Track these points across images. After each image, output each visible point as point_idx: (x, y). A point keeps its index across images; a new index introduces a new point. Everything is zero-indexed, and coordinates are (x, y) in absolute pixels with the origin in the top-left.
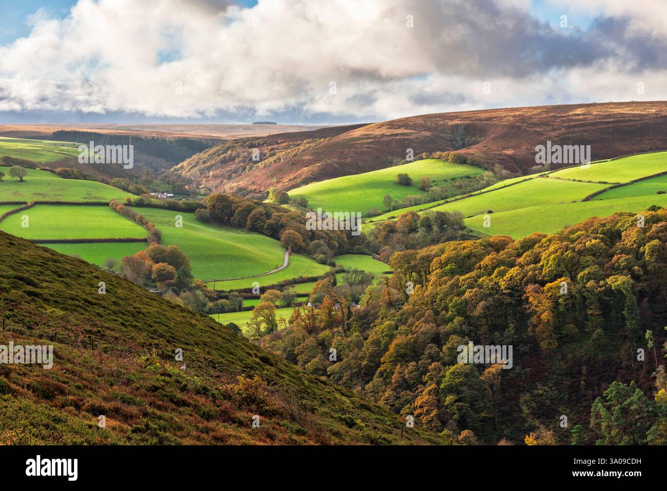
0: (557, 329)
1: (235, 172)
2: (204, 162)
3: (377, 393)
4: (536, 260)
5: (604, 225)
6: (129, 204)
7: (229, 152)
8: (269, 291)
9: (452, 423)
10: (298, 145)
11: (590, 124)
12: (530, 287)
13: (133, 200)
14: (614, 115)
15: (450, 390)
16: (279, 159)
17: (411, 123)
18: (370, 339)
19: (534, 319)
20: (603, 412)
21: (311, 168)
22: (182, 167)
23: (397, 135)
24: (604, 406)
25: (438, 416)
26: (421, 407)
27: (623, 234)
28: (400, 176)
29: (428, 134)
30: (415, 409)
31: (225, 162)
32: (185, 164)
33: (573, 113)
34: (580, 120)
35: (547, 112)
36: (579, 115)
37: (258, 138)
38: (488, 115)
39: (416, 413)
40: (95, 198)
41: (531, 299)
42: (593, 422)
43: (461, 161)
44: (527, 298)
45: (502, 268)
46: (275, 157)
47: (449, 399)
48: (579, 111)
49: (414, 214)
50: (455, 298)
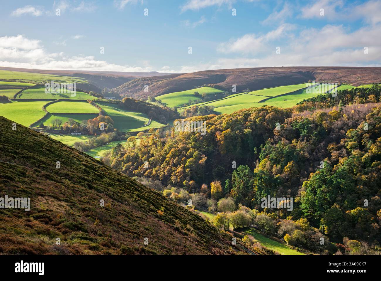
0: (227, 147)
1: (139, 90)
2: (127, 86)
3: (164, 168)
4: (221, 123)
5: (245, 111)
6: (94, 101)
7: (137, 83)
8: (140, 133)
9: (188, 178)
10: (162, 80)
11: (265, 75)
12: (218, 133)
13: (96, 99)
14: (275, 72)
15: (188, 167)
16: (154, 85)
17: (202, 73)
18: (164, 149)
19: (219, 143)
20: (236, 175)
21: (165, 89)
22: (120, 88)
23: (196, 78)
24: (237, 173)
25: (183, 176)
26: (178, 173)
27: (251, 115)
28: (195, 92)
29: (207, 77)
30: (176, 173)
31: (135, 86)
32: (120, 86)
33: (260, 71)
34: (262, 73)
35: (250, 70)
36: (262, 71)
37: (148, 78)
38: (229, 71)
39: (176, 175)
40: (82, 98)
41: (218, 137)
42: (233, 178)
43: (217, 87)
44: (216, 136)
45: (210, 126)
46: (153, 85)
47: (187, 170)
48: (262, 70)
49: (197, 106)
50: (193, 136)
